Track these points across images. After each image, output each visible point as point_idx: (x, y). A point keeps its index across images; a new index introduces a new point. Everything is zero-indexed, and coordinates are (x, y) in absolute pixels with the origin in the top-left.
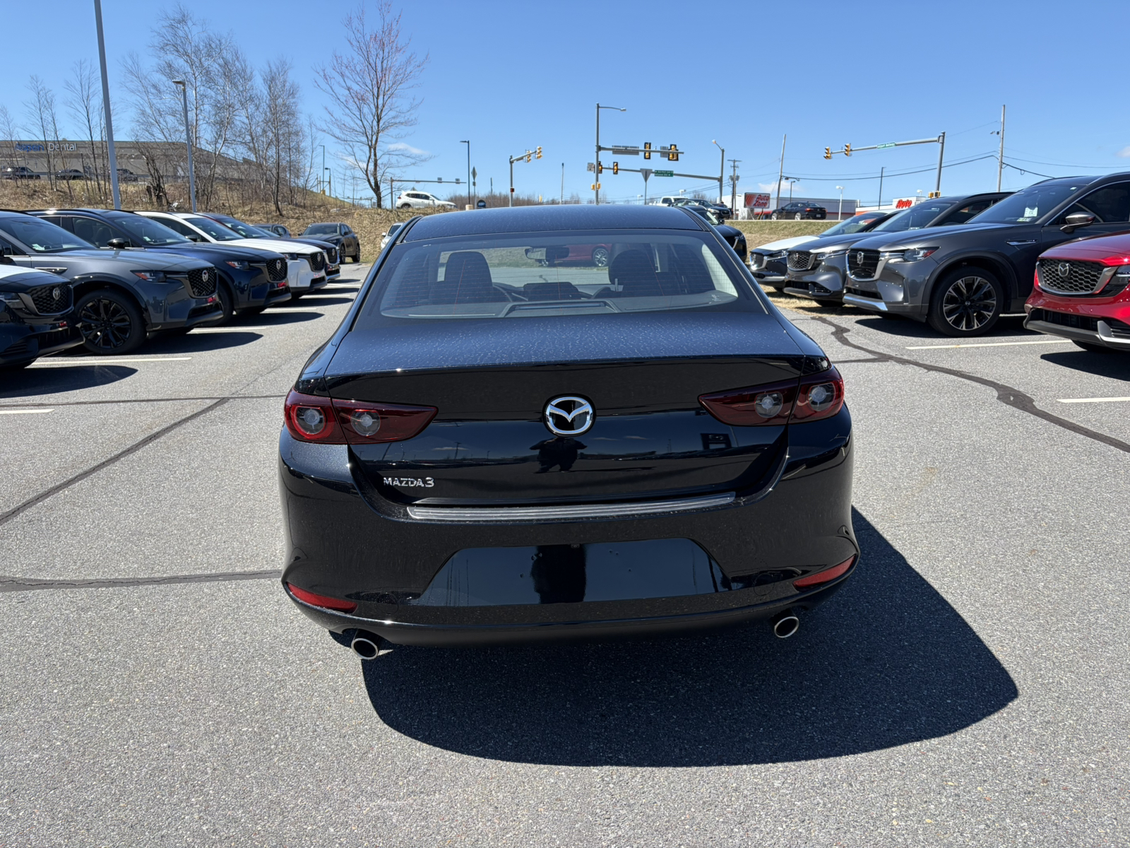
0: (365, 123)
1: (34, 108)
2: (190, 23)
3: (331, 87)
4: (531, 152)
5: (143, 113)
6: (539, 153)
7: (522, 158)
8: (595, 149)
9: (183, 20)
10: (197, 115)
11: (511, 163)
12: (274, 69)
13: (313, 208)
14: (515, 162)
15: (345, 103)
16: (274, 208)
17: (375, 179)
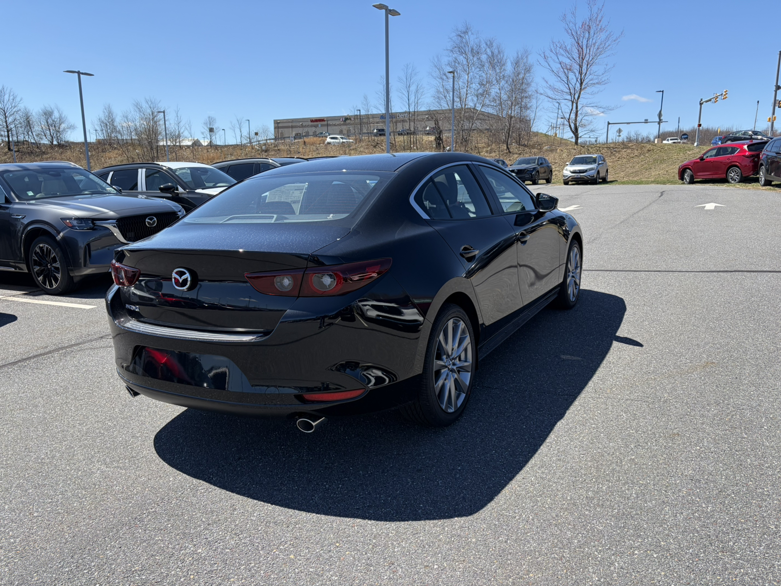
0: (570, 86)
1: (381, 94)
2: (470, 33)
3: (548, 64)
4: (718, 95)
5: (438, 92)
6: (725, 95)
7: (710, 100)
8: (774, 88)
9: (466, 32)
10: (467, 91)
11: (701, 104)
12: (520, 56)
13: (533, 147)
14: (704, 103)
15: (557, 73)
16: (505, 148)
17: (575, 125)
